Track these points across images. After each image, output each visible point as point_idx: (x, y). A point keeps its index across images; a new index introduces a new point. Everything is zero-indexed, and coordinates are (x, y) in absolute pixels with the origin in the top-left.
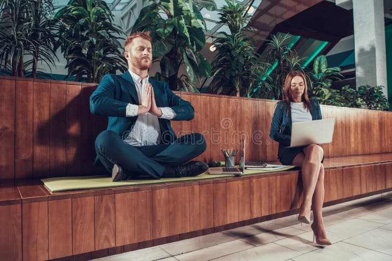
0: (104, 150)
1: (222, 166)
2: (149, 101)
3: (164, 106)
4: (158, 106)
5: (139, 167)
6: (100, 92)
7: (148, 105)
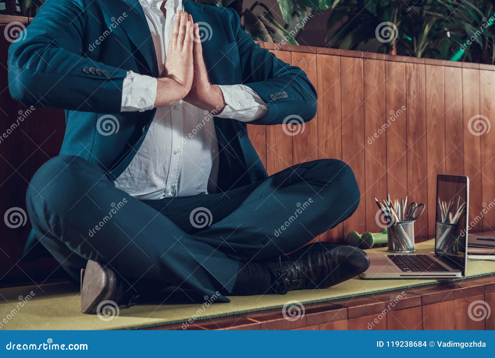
0: (57, 219)
1: (377, 246)
2: (187, 65)
3: (229, 82)
4: (213, 80)
5: (164, 268)
6: (43, 32)
7: (186, 78)
